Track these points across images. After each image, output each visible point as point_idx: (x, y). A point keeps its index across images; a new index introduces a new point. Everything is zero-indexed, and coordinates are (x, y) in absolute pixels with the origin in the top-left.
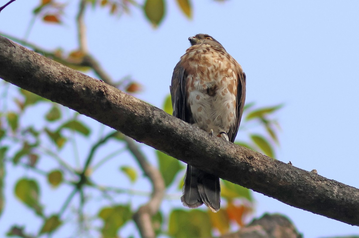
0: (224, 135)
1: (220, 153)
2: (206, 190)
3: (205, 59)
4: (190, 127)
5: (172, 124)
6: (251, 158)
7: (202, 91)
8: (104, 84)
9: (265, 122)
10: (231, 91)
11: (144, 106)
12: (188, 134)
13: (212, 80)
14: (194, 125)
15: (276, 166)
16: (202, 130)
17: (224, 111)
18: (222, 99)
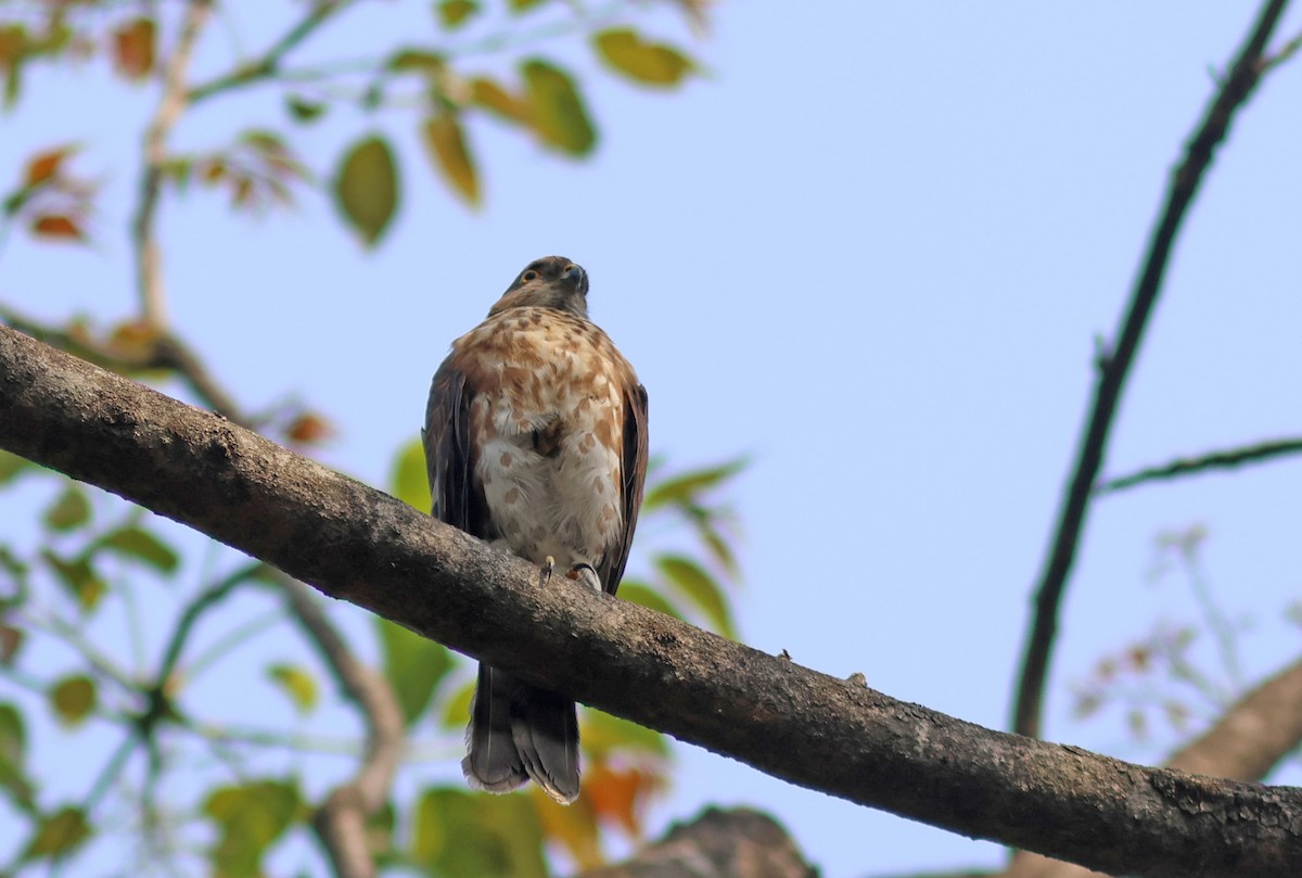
0: (588, 572)
1: (574, 628)
2: (536, 739)
3: (524, 343)
4: (485, 550)
5: (431, 541)
6: (668, 641)
7: (519, 440)
8: (227, 425)
9: (699, 516)
10: (606, 438)
11: (347, 489)
12: (480, 571)
13: (549, 408)
14: (496, 543)
15: (743, 664)
16: (519, 560)
17: (587, 501)
18: (578, 463)
